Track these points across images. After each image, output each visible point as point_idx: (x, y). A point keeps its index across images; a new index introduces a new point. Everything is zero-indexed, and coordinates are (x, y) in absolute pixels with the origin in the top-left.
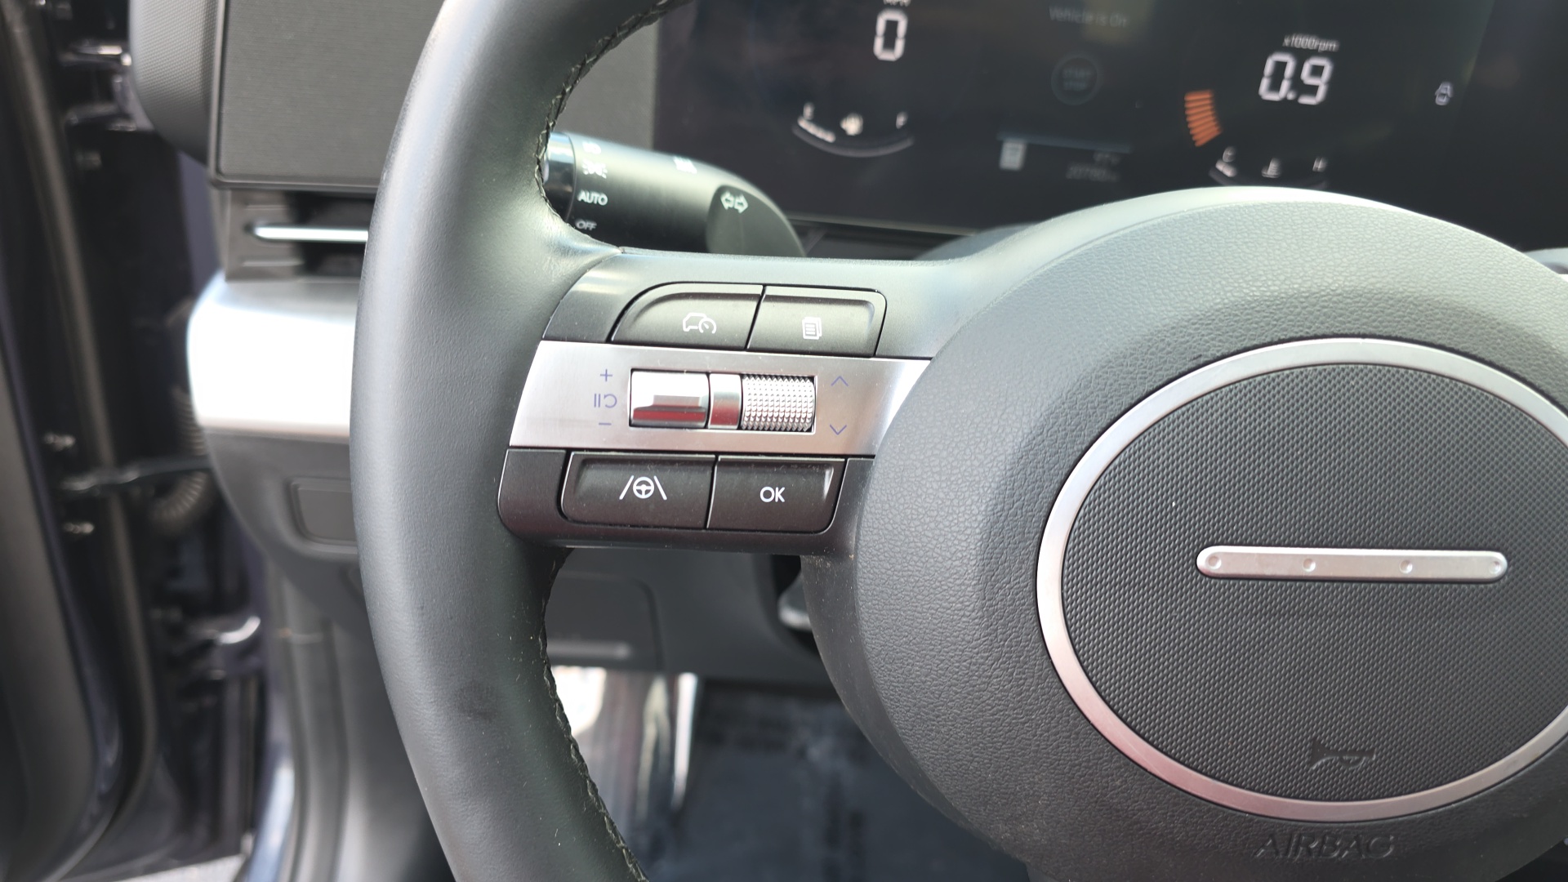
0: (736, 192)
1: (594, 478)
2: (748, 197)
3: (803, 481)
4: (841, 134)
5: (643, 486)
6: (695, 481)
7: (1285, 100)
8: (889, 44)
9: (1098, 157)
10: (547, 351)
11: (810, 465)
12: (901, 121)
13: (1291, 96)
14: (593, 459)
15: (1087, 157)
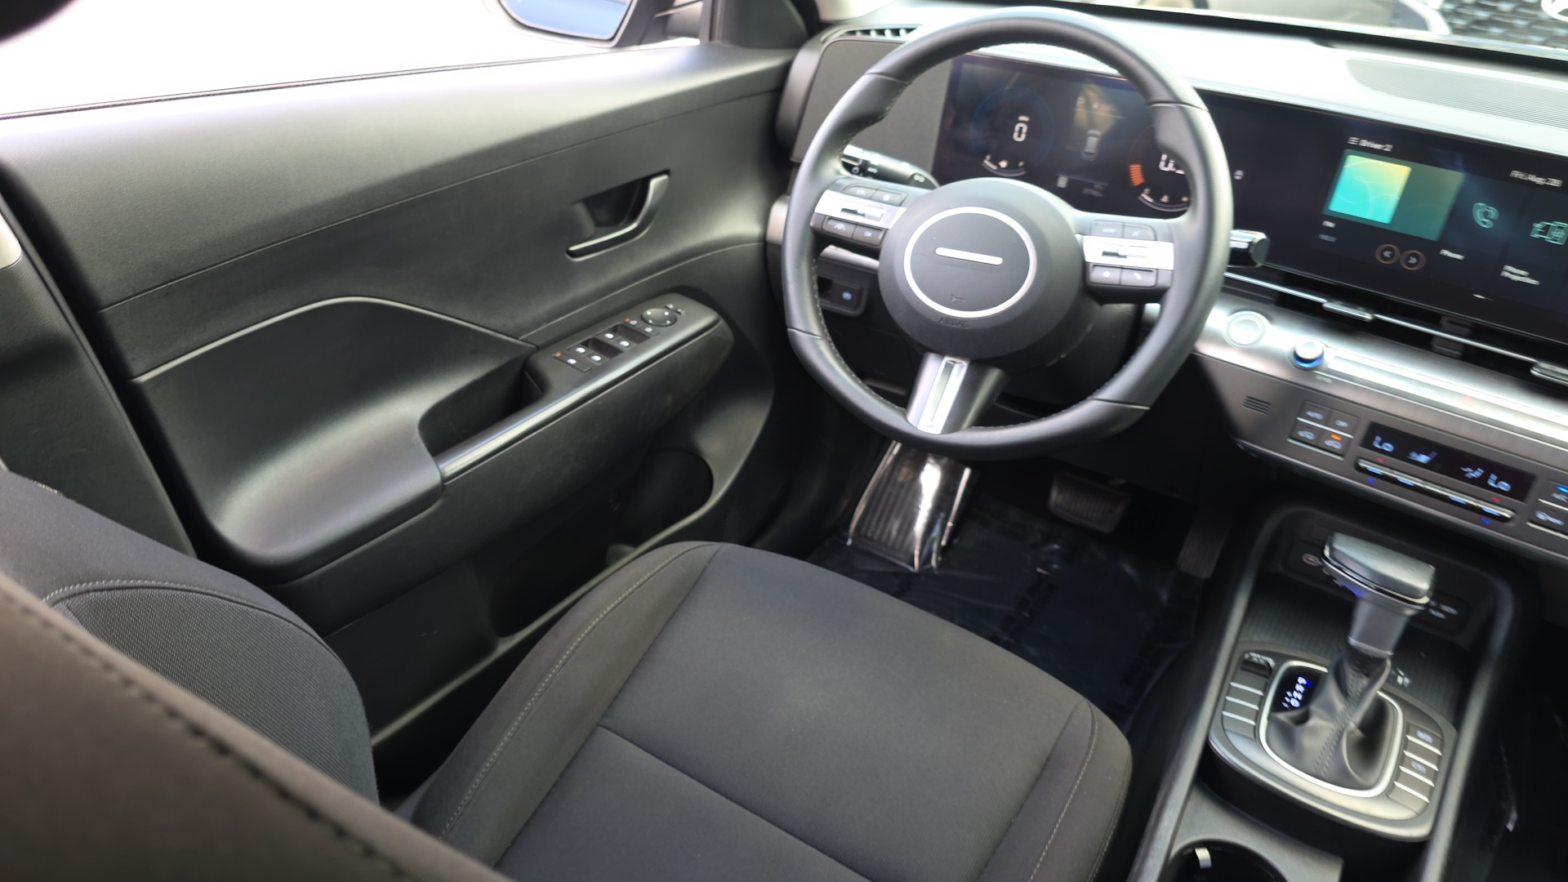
0: (920, 175)
1: (831, 222)
2: (926, 179)
3: (876, 232)
4: (999, 166)
5: (840, 227)
6: (852, 228)
7: (1170, 172)
8: (1019, 136)
9: (1096, 186)
10: (827, 192)
11: (879, 229)
12: (1021, 164)
13: (1173, 170)
14: (831, 218)
15: (1091, 186)
